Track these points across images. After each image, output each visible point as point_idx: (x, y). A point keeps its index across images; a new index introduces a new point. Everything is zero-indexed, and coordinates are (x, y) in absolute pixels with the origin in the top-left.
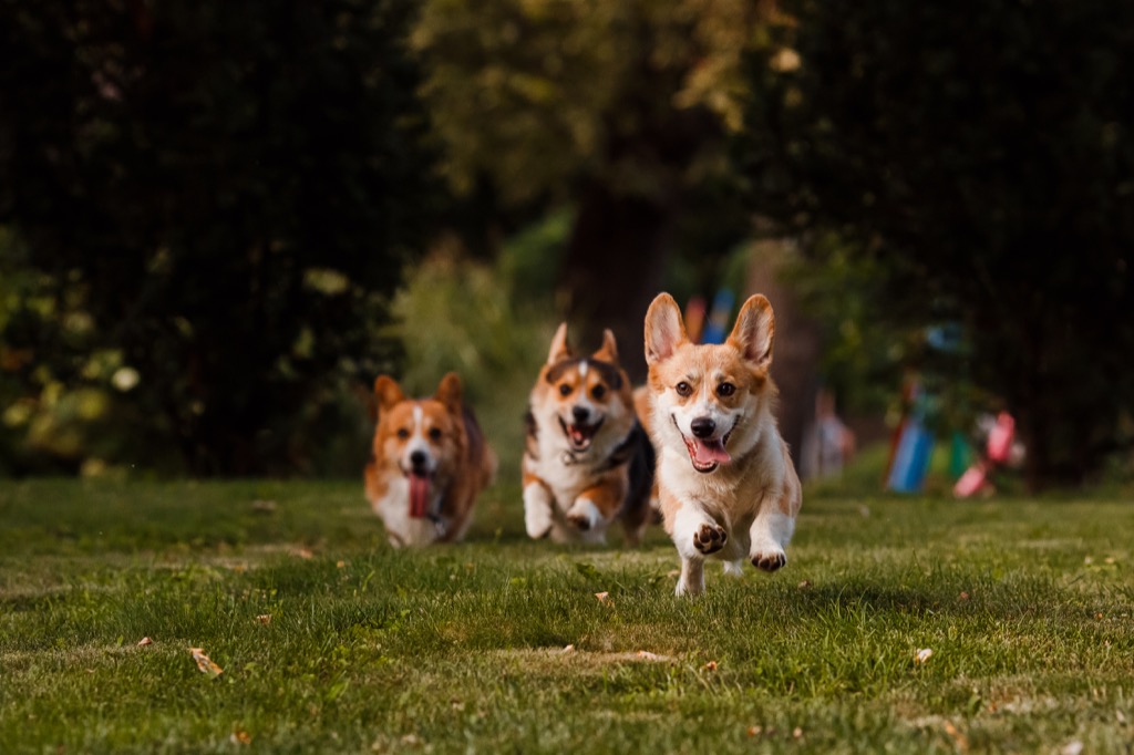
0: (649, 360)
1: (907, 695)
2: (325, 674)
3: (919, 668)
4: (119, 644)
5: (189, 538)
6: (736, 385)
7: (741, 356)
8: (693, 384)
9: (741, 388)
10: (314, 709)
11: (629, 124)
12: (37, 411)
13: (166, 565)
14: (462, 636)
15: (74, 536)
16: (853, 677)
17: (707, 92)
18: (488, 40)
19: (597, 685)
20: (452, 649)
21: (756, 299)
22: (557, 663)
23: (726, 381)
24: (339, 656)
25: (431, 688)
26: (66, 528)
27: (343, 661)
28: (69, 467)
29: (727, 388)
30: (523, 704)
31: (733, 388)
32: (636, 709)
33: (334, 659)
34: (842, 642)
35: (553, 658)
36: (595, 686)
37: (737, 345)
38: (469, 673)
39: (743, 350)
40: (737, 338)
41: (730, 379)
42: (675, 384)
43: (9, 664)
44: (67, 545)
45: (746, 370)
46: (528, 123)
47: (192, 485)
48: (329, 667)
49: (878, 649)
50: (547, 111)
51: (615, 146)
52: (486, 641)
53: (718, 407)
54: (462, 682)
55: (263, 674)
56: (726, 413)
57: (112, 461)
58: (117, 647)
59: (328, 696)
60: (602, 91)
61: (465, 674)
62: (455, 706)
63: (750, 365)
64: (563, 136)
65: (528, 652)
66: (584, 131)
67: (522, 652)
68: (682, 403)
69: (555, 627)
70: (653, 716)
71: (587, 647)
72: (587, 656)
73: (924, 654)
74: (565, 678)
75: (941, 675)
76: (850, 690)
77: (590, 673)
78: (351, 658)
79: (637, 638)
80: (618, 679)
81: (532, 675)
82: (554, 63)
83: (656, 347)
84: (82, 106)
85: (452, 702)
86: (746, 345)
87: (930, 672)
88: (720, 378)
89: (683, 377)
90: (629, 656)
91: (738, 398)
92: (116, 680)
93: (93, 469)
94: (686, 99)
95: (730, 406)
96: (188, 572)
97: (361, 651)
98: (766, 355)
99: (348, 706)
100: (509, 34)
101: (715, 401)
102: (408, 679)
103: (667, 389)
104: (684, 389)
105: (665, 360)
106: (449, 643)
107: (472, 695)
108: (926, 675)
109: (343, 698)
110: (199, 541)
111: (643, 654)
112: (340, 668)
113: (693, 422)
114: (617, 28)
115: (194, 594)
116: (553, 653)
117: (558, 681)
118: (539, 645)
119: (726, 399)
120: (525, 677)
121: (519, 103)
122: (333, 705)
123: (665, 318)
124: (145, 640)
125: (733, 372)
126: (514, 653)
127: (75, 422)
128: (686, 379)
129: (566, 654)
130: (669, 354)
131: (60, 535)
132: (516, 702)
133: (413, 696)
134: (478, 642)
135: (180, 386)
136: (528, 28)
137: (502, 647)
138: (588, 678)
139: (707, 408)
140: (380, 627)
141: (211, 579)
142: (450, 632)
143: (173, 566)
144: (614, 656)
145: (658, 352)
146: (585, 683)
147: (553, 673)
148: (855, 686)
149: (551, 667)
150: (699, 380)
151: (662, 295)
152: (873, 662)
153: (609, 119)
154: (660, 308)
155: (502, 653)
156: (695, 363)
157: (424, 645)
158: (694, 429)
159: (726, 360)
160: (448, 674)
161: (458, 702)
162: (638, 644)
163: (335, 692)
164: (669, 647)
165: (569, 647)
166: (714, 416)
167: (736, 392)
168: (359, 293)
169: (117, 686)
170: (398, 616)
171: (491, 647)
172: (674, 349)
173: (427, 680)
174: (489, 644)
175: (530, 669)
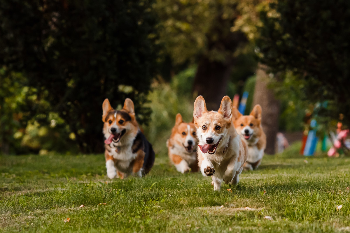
0: (195, 116)
1: (336, 220)
2: (143, 216)
3: (338, 212)
4: (73, 207)
5: (86, 173)
6: (221, 126)
7: (223, 116)
8: (207, 126)
9: (223, 127)
10: (142, 227)
11: (215, 38)
12: (24, 134)
13: (82, 182)
14: (186, 203)
15: (48, 173)
16: (317, 214)
17: (241, 27)
18: (168, 10)
19: (233, 218)
20: (184, 207)
21: (226, 97)
22: (219, 211)
23: (218, 125)
24: (147, 210)
25: (179, 220)
26: (46, 171)
27: (148, 211)
28: (36, 151)
29: (218, 128)
30: (210, 225)
31: (220, 127)
32: (248, 226)
33: (145, 211)
34: (312, 203)
35: (217, 210)
36: (232, 219)
37: (222, 113)
38: (191, 215)
39: (224, 114)
40: (221, 110)
41: (219, 124)
42: (202, 126)
43: (38, 214)
44: (47, 176)
45: (224, 121)
46: (182, 37)
47: (84, 156)
48: (144, 214)
49: (324, 206)
50: (188, 34)
51: (210, 45)
52: (195, 204)
53: (215, 134)
54: (188, 218)
55: (123, 216)
56: (218, 135)
57: (49, 150)
58: (72, 208)
59: (146, 223)
60: (206, 27)
61: (189, 215)
62: (188, 225)
63: (226, 119)
64: (193, 41)
65: (208, 208)
66: (200, 40)
67: (207, 208)
68: (204, 132)
69: (216, 200)
70: (254, 228)
71: (228, 206)
72: (228, 209)
73: (340, 207)
74: (222, 216)
75: (346, 214)
76: (316, 219)
77: (230, 214)
78: (151, 211)
79: (244, 203)
80: (240, 216)
81: (211, 215)
82: (190, 18)
83: (197, 113)
84: (44, 32)
85: (187, 224)
86: (224, 112)
87: (342, 213)
88: (216, 124)
89: (204, 124)
90: (242, 209)
91: (222, 130)
92: (75, 218)
93: (43, 152)
94: (234, 29)
95: (219, 133)
96: (90, 184)
97: (154, 208)
98: (231, 115)
99: (153, 226)
100: (175, 8)
101: (214, 132)
102: (171, 217)
103: (200, 127)
104: (204, 127)
105: (199, 117)
106: (182, 205)
107: (193, 222)
108: (341, 214)
109: (151, 223)
110: (89, 174)
111: (247, 208)
112: (148, 214)
113: (207, 139)
114: (211, 6)
115: (94, 191)
116: (217, 208)
117: (220, 217)
118: (212, 206)
119: (218, 131)
120: (209, 216)
121: (179, 31)
122: (148, 225)
123: (200, 104)
124: (82, 206)
125: (220, 122)
126: (204, 208)
127: (37, 137)
128: (205, 125)
129: (221, 208)
130: (200, 116)
131: (44, 173)
132: (208, 224)
133: (174, 222)
134: (192, 205)
135: (78, 124)
136: (181, 7)
137: (200, 206)
138: (230, 216)
139: (211, 134)
140: (158, 201)
141: (98, 186)
142: (182, 202)
143: (85, 182)
144: (238, 209)
145: (197, 114)
146: (229, 218)
147: (218, 214)
148: (318, 218)
149: (217, 213)
150: (209, 125)
151: (200, 96)
152: (323, 210)
153: (208, 36)
154: (199, 101)
155: (200, 208)
156: (208, 119)
157: (174, 206)
158: (207, 141)
159: (218, 118)
160: (184, 215)
161: (189, 224)
162: (244, 205)
163: (148, 221)
164: (254, 206)
165: (222, 206)
166: (213, 137)
167: (221, 128)
168: (137, 93)
169: (76, 221)
170: (163, 197)
171: (196, 206)
172: (202, 114)
173: (177, 217)
174: (195, 206)
175: (210, 213)
